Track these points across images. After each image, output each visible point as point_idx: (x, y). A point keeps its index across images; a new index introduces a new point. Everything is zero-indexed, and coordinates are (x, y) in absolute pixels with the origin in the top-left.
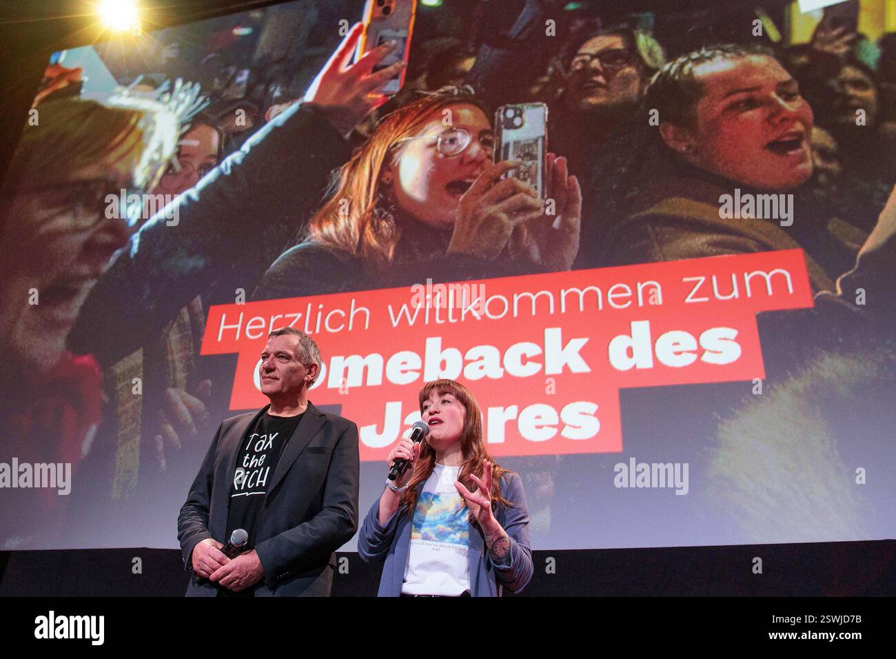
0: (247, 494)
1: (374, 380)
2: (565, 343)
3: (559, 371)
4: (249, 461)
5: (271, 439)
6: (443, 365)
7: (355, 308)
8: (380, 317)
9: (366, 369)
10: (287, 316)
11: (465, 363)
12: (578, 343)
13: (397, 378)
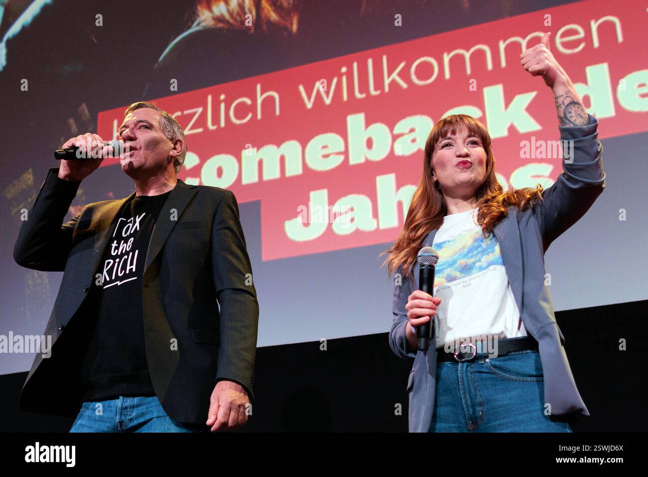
0: (119, 283)
1: (294, 169)
2: (508, 100)
3: (504, 133)
4: (117, 248)
5: (138, 220)
6: (369, 143)
7: (262, 93)
8: (292, 101)
9: (282, 160)
10: (186, 112)
11: (395, 138)
12: (524, 99)
13: (319, 164)
